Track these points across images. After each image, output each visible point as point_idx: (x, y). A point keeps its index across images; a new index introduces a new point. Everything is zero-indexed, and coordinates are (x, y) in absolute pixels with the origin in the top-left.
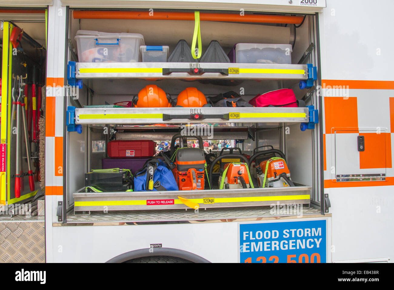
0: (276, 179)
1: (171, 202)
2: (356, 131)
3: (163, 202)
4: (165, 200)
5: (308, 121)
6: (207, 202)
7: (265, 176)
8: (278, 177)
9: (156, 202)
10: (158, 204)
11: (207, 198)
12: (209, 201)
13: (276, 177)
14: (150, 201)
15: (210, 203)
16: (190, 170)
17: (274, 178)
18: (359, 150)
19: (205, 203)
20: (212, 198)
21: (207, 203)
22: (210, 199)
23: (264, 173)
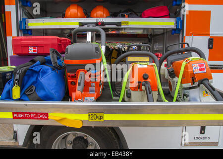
0: (194, 86)
1: (45, 116)
2: (208, 35)
3: (33, 116)
4: (37, 114)
5: (175, 28)
6: (93, 118)
7: (179, 80)
8: (196, 84)
9: (24, 116)
10: (27, 118)
11: (94, 114)
12: (97, 117)
13: (193, 83)
14: (17, 113)
15: (98, 120)
16: (79, 71)
17: (192, 85)
18: (209, 48)
19: (91, 120)
20: (101, 114)
21: (94, 120)
22: (98, 115)
23: (178, 77)
